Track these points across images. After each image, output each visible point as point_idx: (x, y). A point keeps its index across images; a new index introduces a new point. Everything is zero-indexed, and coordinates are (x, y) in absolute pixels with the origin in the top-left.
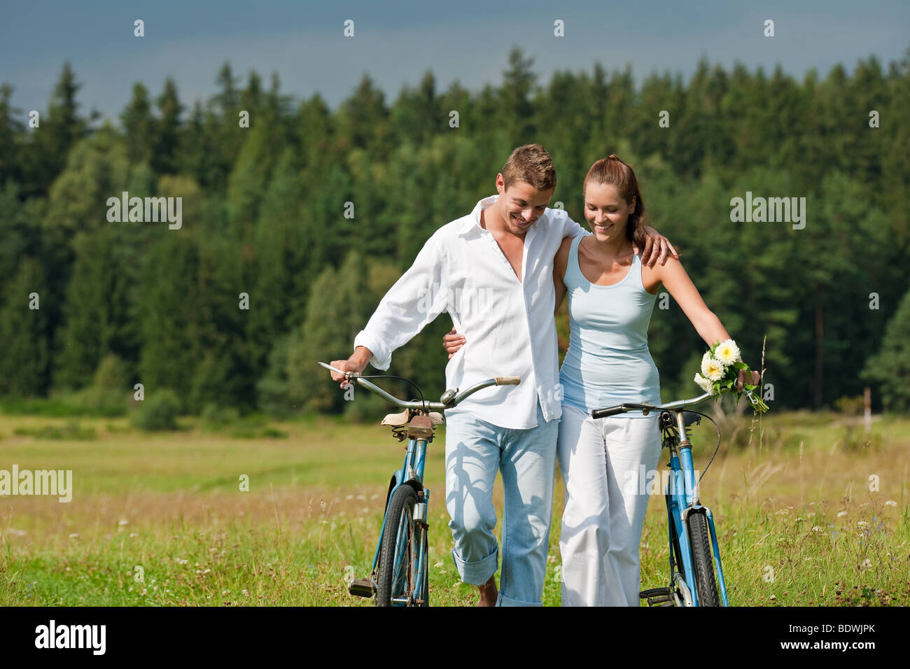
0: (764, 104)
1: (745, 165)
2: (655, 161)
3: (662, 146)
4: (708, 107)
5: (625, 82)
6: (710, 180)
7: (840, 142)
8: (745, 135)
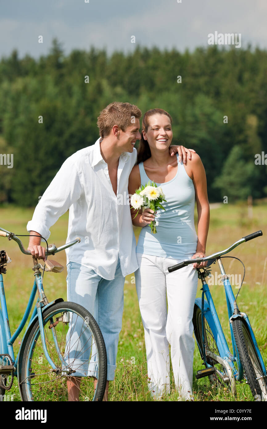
0: (167, 63)
1: (160, 91)
2: (119, 89)
3: (121, 83)
4: (142, 64)
5: (104, 54)
6: (144, 98)
7: (202, 80)
8: (159, 77)
